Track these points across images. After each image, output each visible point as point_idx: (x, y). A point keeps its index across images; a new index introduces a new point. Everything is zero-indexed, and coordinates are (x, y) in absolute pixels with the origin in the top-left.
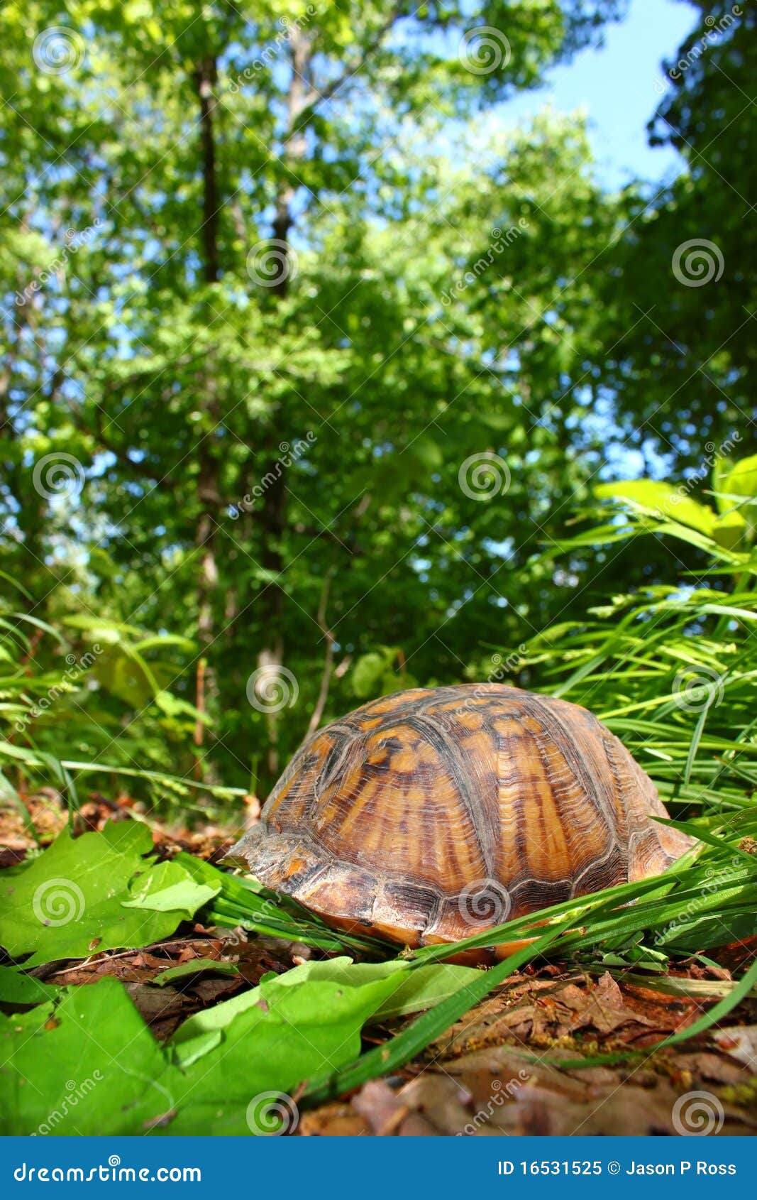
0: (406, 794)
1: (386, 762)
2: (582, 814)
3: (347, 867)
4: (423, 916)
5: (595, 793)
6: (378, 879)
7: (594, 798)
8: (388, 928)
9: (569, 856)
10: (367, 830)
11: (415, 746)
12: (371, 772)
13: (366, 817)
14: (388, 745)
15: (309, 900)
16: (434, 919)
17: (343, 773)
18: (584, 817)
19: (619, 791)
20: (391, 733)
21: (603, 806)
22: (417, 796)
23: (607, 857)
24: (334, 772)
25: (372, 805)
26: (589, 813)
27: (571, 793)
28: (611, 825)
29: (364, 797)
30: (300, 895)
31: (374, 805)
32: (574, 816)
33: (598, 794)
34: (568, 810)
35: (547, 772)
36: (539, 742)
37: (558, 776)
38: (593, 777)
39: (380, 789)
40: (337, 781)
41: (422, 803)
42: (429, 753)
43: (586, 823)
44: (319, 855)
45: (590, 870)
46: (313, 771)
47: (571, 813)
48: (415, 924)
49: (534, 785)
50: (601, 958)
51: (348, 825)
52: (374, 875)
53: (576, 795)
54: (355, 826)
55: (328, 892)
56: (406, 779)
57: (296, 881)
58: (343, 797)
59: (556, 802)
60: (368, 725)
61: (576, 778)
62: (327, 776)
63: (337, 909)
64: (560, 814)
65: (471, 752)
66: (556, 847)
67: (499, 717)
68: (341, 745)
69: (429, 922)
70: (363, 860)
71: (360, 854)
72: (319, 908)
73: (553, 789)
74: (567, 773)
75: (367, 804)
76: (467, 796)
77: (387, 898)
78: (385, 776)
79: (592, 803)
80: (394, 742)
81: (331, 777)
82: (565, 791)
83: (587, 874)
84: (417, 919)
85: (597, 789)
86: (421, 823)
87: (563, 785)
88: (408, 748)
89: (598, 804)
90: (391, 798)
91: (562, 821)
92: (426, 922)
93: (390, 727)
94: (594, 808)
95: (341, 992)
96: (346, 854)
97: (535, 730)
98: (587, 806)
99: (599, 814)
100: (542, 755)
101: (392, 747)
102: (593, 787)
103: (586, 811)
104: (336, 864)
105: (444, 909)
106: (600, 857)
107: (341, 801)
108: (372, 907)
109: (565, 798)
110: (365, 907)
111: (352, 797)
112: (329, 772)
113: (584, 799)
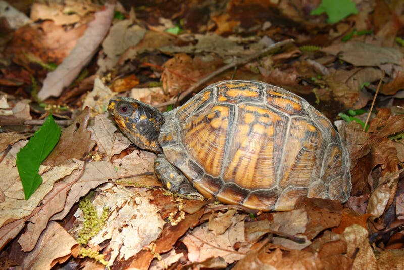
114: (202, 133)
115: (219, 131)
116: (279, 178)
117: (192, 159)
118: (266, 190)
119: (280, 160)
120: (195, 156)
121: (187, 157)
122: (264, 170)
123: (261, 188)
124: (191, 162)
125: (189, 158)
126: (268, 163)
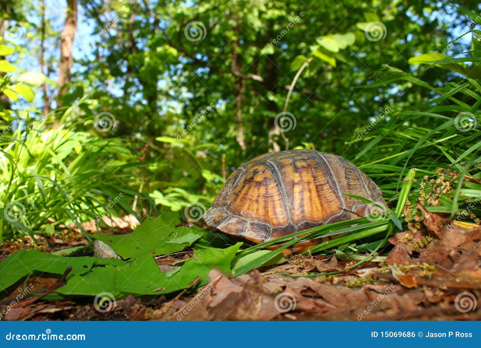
0: (258, 189)
1: (252, 178)
2: (329, 197)
3: (237, 217)
4: (265, 235)
5: (337, 189)
6: (248, 221)
7: (336, 191)
8: (251, 239)
9: (322, 213)
10: (244, 203)
11: (263, 172)
12: (247, 182)
13: (244, 198)
14: (254, 172)
15: (222, 229)
16: (269, 236)
17: (238, 184)
18: (330, 198)
19: (349, 188)
20: (256, 167)
21: (340, 194)
22: (262, 190)
23: (340, 214)
24: (235, 183)
25: (246, 194)
26: (333, 196)
27: (325, 188)
28: (343, 202)
29: (244, 192)
30: (219, 227)
31: (247, 194)
32: (325, 197)
33: (338, 189)
34: (323, 195)
35: (315, 180)
36: (313, 169)
37: (320, 182)
38: (337, 183)
39: (249, 188)
40: (236, 187)
41: (265, 193)
42: (268, 174)
43: (331, 200)
44: (227, 214)
45: (333, 218)
46: (229, 184)
47: (324, 196)
48: (261, 237)
49: (309, 185)
50: (335, 252)
51: (238, 202)
52: (247, 220)
53: (326, 189)
54: (240, 202)
55: (229, 226)
56: (259, 184)
57: (218, 223)
58: (237, 192)
59: (318, 192)
60: (249, 166)
61: (328, 183)
62: (233, 185)
63: (232, 232)
64: (319, 196)
65: (285, 173)
66: (317, 209)
67: (298, 160)
68: (239, 174)
69: (267, 237)
70: (243, 214)
71: (242, 212)
72: (225, 231)
73: (317, 187)
74: (324, 181)
75: (244, 194)
76: (282, 189)
77: (251, 228)
78: (252, 183)
79: (335, 193)
80: (256, 171)
81: (234, 185)
82: (322, 188)
83: (331, 220)
84: (263, 236)
85: (338, 187)
86: (264, 200)
87: (322, 185)
88: (261, 173)
89: (338, 193)
90: (253, 191)
91: (320, 199)
92: (266, 237)
93: (256, 166)
94: (335, 194)
95: (220, 251)
96: (236, 212)
97: (312, 164)
98: (332, 193)
99: (338, 197)
100: (313, 174)
101: (256, 172)
102: (336, 186)
103: (331, 196)
104: (233, 216)
105: (272, 232)
106: (337, 214)
107: (236, 193)
108: (245, 231)
109: (322, 190)
110: (242, 231)
111: (240, 192)
112: (234, 184)
113: (331, 191)
114: (250, 193)
115: (266, 181)
116: (343, 199)
117: (252, 222)
118: (338, 215)
119: (335, 183)
120: (254, 216)
121: (246, 222)
122: (327, 196)
123: (333, 215)
124: (252, 224)
125: (249, 222)
126: (326, 187)
